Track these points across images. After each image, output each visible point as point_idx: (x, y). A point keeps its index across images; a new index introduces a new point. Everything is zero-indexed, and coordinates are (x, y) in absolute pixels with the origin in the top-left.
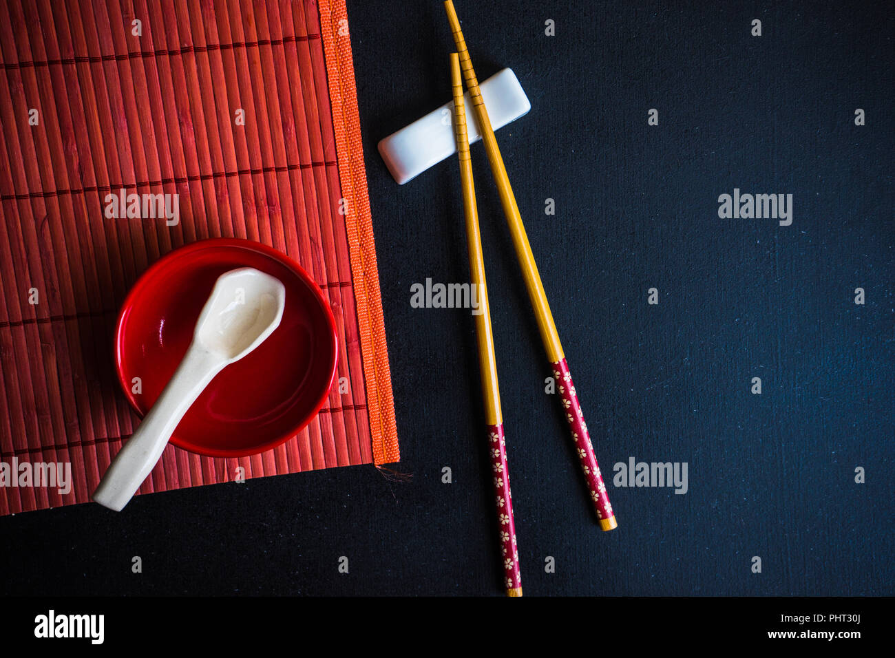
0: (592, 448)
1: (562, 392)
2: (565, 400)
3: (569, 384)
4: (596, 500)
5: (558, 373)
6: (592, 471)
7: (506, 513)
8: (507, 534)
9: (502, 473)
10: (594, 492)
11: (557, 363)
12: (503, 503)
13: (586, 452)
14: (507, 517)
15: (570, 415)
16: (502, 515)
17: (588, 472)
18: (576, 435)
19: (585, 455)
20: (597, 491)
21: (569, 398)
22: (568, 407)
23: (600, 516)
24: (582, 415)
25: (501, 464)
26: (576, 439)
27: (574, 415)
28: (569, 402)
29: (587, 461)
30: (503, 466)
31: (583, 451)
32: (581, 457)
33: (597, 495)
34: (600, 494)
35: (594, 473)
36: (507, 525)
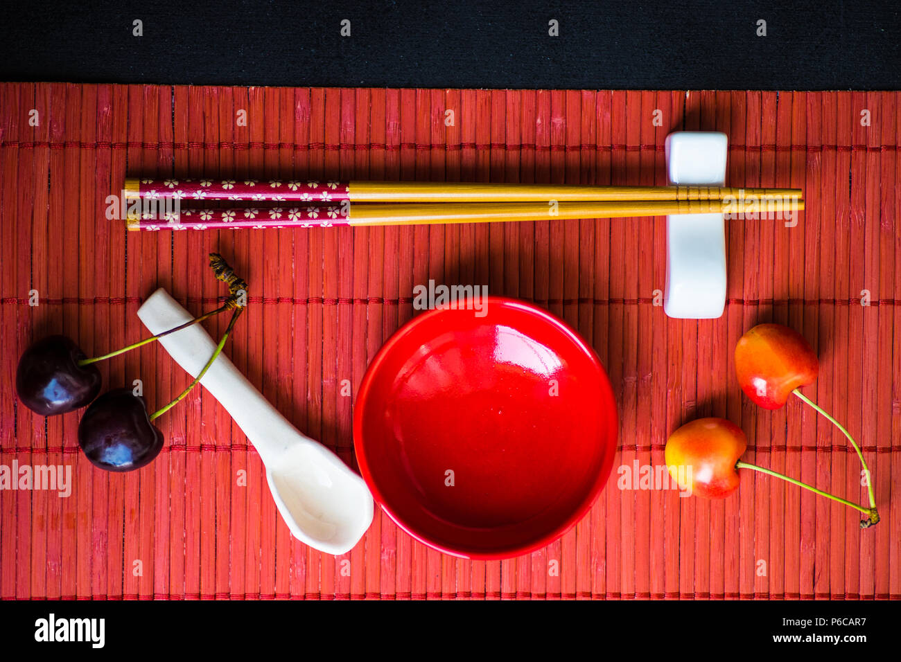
0: (230, 198)
1: (310, 185)
2: (299, 185)
3: (317, 196)
4: (166, 184)
5: (334, 187)
6: (204, 190)
7: (236, 219)
8: (209, 218)
9: (288, 219)
10: (176, 184)
11: (347, 189)
12: (249, 217)
13: (228, 191)
14: (231, 219)
15: (279, 185)
16: (233, 214)
17: (203, 185)
18: (252, 184)
19: (225, 187)
20: (176, 189)
21: (300, 191)
22: (290, 186)
23: (145, 182)
24: (274, 199)
25: (299, 219)
26: (247, 183)
27: (277, 191)
28: (295, 188)
29: (217, 187)
30: (295, 222)
31: (231, 187)
32: (223, 182)
33: (171, 186)
34: (171, 191)
35: (199, 192)
36: (220, 220)
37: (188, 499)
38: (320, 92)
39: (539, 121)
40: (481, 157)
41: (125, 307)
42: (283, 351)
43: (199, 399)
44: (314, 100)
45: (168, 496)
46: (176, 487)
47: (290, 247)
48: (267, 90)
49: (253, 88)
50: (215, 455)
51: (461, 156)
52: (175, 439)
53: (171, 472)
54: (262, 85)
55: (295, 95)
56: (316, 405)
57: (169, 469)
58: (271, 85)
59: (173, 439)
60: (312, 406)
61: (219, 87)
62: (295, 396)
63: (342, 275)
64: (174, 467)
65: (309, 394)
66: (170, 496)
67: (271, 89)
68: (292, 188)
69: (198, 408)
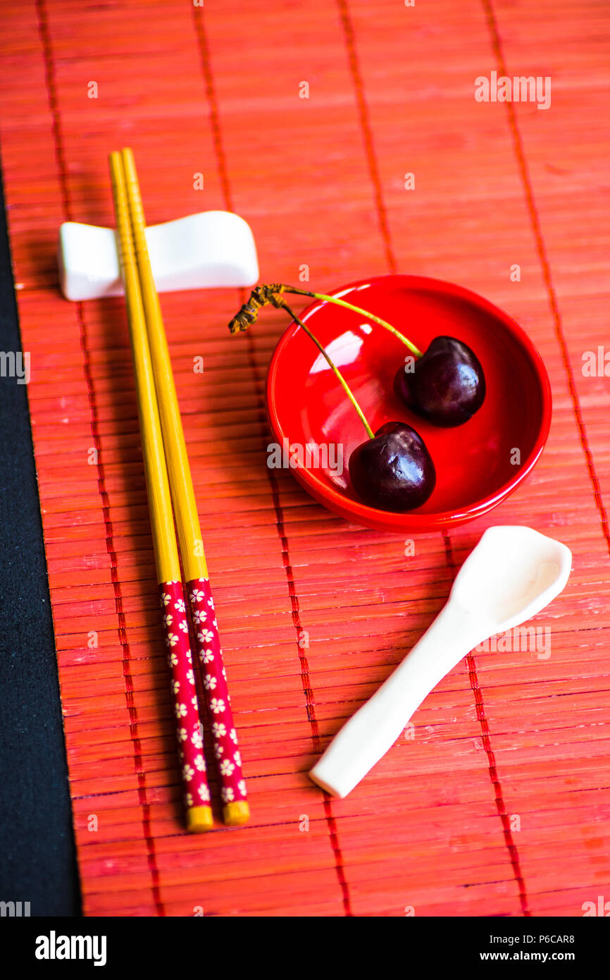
0: (197, 707)
1: (170, 623)
2: (171, 635)
4: (189, 779)
5: (168, 597)
7: (220, 697)
8: (221, 727)
10: (188, 767)
11: (168, 584)
13: (188, 710)
14: (220, 703)
15: (174, 656)
16: (213, 701)
18: (177, 684)
19: (184, 714)
20: (193, 769)
22: (173, 644)
24: (190, 661)
26: (177, 691)
27: (180, 658)
29: (186, 723)
31: (182, 708)
32: (179, 716)
34: (196, 774)
35: (194, 741)
37: (542, 727)
38: (61, 641)
39: (66, 421)
40: (112, 472)
41: (337, 818)
42: (357, 646)
43: (427, 728)
44: (70, 645)
45: (542, 748)
46: (533, 741)
47: (240, 652)
48: (66, 697)
49: (64, 711)
50: (487, 704)
51: (115, 492)
52: (477, 748)
53: (515, 749)
54: (60, 703)
55: (68, 666)
56: (412, 606)
57: (513, 751)
58: (59, 693)
59: (478, 750)
60: (414, 610)
61: (67, 748)
62: (406, 628)
63: (263, 595)
64: (510, 746)
65: (401, 614)
66: (542, 746)
67: (63, 691)
68: (176, 641)
69: (438, 727)
